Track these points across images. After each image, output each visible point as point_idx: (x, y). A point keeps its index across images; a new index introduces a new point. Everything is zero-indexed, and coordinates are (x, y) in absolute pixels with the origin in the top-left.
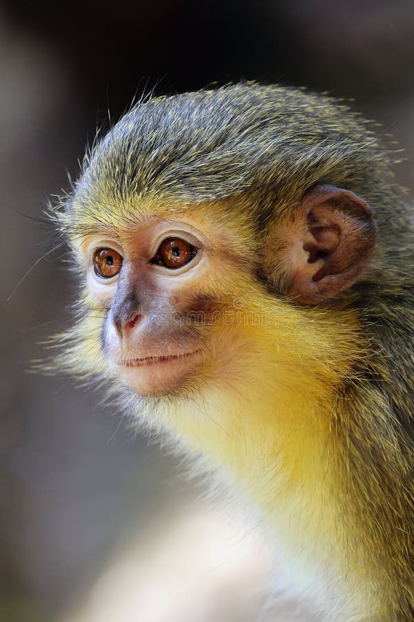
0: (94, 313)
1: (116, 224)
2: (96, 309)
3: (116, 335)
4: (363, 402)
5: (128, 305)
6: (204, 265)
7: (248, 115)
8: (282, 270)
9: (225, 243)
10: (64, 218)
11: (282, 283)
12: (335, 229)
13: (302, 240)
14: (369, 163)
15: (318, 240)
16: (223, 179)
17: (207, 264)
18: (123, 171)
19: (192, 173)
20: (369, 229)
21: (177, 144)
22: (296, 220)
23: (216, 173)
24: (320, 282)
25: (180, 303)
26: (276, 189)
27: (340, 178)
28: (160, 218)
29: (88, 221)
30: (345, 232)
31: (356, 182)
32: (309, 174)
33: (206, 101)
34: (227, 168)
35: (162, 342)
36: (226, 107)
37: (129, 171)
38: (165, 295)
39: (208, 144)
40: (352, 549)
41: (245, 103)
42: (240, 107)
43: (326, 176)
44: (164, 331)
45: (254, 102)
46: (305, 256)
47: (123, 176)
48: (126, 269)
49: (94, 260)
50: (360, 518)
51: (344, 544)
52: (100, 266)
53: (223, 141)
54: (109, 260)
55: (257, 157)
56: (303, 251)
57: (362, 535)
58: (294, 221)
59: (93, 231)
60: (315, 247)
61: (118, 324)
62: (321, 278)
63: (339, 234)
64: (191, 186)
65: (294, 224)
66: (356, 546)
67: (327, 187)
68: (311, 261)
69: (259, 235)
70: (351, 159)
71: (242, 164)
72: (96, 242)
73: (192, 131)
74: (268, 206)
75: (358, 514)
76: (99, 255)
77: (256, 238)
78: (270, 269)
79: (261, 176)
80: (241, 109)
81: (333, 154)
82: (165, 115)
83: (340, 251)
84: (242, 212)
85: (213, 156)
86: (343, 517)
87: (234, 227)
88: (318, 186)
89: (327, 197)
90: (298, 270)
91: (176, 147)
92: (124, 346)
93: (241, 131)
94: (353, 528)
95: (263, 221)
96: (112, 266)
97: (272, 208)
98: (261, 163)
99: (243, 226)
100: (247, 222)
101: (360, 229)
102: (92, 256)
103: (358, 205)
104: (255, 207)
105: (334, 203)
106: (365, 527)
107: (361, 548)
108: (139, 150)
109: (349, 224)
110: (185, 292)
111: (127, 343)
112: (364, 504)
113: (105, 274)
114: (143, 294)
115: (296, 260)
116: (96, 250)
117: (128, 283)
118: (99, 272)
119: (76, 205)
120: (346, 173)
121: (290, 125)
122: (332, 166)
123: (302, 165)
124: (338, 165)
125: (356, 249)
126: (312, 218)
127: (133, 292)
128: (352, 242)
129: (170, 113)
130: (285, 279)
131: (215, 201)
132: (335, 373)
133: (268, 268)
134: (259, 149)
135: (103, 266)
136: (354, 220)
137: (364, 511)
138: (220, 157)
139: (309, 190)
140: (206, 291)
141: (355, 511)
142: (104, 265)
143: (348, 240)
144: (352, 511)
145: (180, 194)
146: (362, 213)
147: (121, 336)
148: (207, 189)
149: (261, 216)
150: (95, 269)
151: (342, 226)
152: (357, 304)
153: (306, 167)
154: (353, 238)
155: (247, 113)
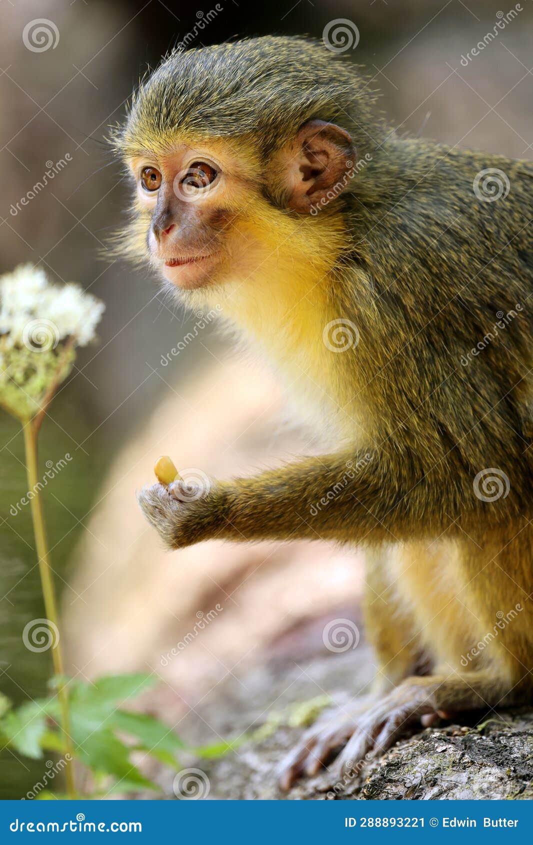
0: (143, 217)
1: (156, 151)
2: (144, 213)
3: (155, 240)
4: (350, 279)
5: (164, 217)
6: (221, 186)
7: (258, 66)
8: (284, 187)
9: (239, 169)
10: (119, 143)
11: (283, 197)
12: (325, 154)
13: (299, 163)
14: (353, 101)
15: (312, 161)
16: (236, 120)
17: (224, 185)
18: (160, 111)
19: (213, 114)
20: (350, 154)
21: (202, 90)
22: (294, 149)
23: (231, 115)
24: (311, 196)
25: (204, 216)
26: (276, 128)
27: (328, 114)
28: (187, 147)
29: (135, 146)
30: (332, 156)
31: (341, 116)
32: (302, 113)
33: (226, 54)
34: (240, 111)
35: (190, 247)
36: (241, 60)
37: (165, 110)
38: (193, 209)
39: (226, 92)
40: (343, 390)
41: (256, 57)
42: (251, 60)
43: (317, 112)
44: (192, 238)
45: (263, 55)
46: (300, 176)
47: (160, 115)
48: (164, 188)
49: (142, 176)
50: (349, 365)
51: (336, 386)
52: (146, 181)
53: (237, 89)
54: (153, 176)
55: (263, 103)
56: (298, 171)
57: (350, 380)
58: (292, 149)
59: (138, 154)
60: (310, 167)
61: (156, 232)
62: (313, 193)
63: (328, 157)
64: (212, 123)
65: (292, 151)
66: (346, 388)
67: (318, 122)
68: (305, 179)
69: (264, 163)
70: (337, 99)
71: (252, 109)
72: (142, 162)
73: (214, 80)
74: (270, 140)
75: (348, 364)
76: (145, 173)
77: (261, 165)
78: (274, 187)
79: (265, 119)
80: (251, 62)
81: (322, 96)
82: (194, 66)
83: (328, 170)
84: (251, 145)
85: (229, 101)
86: (336, 367)
87: (245, 157)
88: (311, 121)
89: (317, 130)
90: (295, 186)
91: (201, 93)
92: (161, 249)
93: (251, 81)
94: (344, 374)
95: (267, 152)
96: (156, 182)
97: (275, 142)
98: (265, 107)
99: (252, 156)
100: (255, 153)
101: (342, 154)
102: (140, 173)
103: (342, 135)
104: (261, 142)
105: (324, 134)
106: (353, 373)
107: (350, 389)
108: (172, 95)
109: (335, 151)
110: (208, 207)
111: (164, 247)
112: (352, 357)
113: (150, 188)
114: (176, 209)
115: (294, 180)
116: (143, 168)
117: (165, 200)
118: (145, 186)
119: (127, 134)
120: (334, 109)
121: (290, 75)
122: (321, 105)
123: (297, 107)
124: (327, 104)
125: (340, 169)
126: (306, 146)
127: (168, 207)
128: (337, 164)
129: (198, 64)
130: (286, 193)
131: (230, 137)
132: (325, 263)
133: (272, 185)
134: (264, 97)
135: (149, 182)
136: (338, 148)
137: (352, 361)
138: (234, 103)
139: (303, 126)
140: (223, 206)
141: (345, 361)
142: (149, 180)
143: (334, 162)
144: (343, 362)
145: (204, 130)
146: (345, 143)
147: (159, 241)
148: (224, 128)
149: (265, 149)
150: (142, 183)
151: (329, 152)
152: (343, 210)
153: (300, 108)
154: (339, 161)
155: (256, 65)
